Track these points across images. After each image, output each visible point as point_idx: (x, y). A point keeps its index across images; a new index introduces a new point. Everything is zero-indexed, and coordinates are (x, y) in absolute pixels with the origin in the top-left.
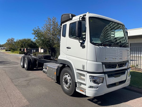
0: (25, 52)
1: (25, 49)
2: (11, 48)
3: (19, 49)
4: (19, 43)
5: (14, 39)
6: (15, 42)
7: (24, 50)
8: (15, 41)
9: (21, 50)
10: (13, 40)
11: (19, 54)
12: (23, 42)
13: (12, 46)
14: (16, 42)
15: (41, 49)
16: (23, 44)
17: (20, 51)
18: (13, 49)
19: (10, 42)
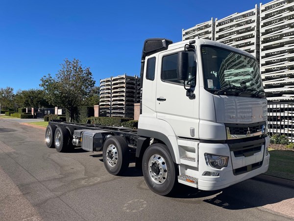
0: (33, 114)
1: (33, 108)
2: (7, 108)
3: (20, 110)
4: (21, 98)
5: (12, 89)
6: (13, 96)
7: (30, 111)
8: (15, 93)
9: (24, 110)
10: (10, 92)
11: (20, 119)
12: (30, 97)
13: (9, 104)
14: (17, 95)
15: (58, 109)
16: (30, 100)
17: (23, 114)
18: (11, 110)
19: (3, 95)
